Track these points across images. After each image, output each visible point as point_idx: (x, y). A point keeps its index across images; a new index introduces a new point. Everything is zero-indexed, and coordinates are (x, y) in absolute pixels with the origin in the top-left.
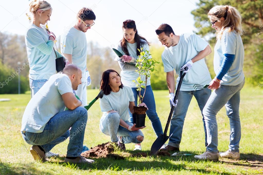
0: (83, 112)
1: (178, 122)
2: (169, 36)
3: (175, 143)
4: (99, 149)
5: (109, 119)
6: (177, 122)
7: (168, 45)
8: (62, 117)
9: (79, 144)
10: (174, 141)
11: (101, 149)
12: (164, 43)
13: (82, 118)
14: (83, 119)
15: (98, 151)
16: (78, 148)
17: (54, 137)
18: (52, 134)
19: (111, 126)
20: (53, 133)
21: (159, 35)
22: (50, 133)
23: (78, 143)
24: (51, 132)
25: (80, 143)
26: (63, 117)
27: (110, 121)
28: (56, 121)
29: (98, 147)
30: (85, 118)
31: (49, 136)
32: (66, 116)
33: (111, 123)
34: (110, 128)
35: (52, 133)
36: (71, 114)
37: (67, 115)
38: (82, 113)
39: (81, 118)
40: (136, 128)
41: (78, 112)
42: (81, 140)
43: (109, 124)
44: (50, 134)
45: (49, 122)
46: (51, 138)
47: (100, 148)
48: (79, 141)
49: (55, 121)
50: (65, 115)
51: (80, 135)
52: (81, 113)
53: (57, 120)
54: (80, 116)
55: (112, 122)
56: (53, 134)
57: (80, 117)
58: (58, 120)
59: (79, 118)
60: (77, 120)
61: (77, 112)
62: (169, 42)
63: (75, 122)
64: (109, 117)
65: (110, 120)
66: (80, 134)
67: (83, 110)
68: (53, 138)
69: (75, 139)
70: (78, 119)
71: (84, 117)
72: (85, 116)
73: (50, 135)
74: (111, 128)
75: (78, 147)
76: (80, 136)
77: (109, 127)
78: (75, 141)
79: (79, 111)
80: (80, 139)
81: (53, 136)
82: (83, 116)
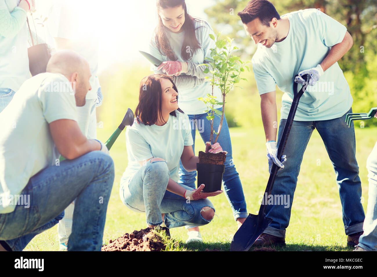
0: (105, 163)
1: (284, 184)
2: (268, 25)
3: (278, 228)
4: (128, 244)
5: (147, 175)
6: (282, 183)
7: (267, 44)
8: (57, 175)
9: (94, 236)
10: (277, 225)
11: (133, 244)
12: (259, 40)
13: (104, 178)
14: (106, 178)
15: (127, 248)
16: (93, 245)
17: (40, 222)
18: (34, 214)
19: (150, 190)
20: (37, 212)
21: (248, 24)
22: (30, 212)
23: (94, 233)
24: (33, 210)
25: (98, 233)
26: (61, 176)
27: (150, 179)
28: (45, 184)
29: (126, 239)
30: (110, 176)
31: (27, 219)
32: (67, 173)
33: (150, 183)
34: (148, 194)
35: (35, 212)
36: (78, 167)
37: (69, 171)
38: (102, 165)
39: (101, 177)
40: (202, 194)
41: (93, 163)
42: (99, 227)
43: (148, 184)
44: (31, 216)
45: (29, 188)
46: (32, 224)
47: (131, 240)
48: (95, 229)
49: (41, 185)
50: (65, 170)
51: (97, 215)
52: (100, 166)
53: (47, 183)
54: (98, 172)
55: (153, 182)
56: (36, 215)
57: (99, 174)
58: (49, 182)
59: (97, 176)
60: (92, 181)
61: (91, 163)
62: (270, 38)
63: (88, 186)
64: (148, 170)
65: (149, 177)
66: (98, 213)
67: (103, 158)
68: (36, 223)
69: (87, 225)
70: (94, 178)
71: (107, 174)
72: (110, 172)
73: (29, 218)
74: (150, 194)
75: (93, 243)
76: (97, 219)
77: (145, 192)
78: (86, 230)
79: (97, 161)
80: (98, 225)
81: (36, 220)
82: (105, 172)
